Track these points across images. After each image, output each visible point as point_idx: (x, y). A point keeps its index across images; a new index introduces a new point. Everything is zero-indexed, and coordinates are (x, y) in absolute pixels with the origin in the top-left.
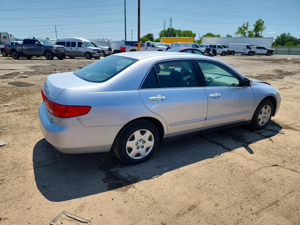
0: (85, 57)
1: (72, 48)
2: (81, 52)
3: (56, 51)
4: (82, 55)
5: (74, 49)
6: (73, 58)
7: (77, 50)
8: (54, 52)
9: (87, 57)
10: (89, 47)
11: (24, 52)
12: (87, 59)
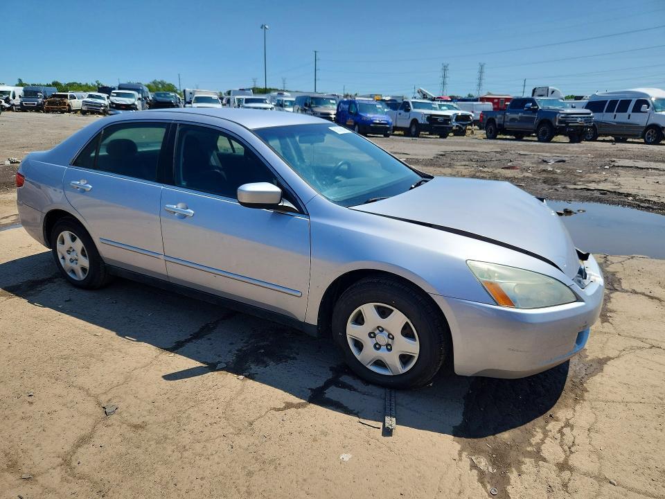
0: (643, 137)
1: (618, 114)
2: (636, 126)
3: (560, 122)
4: (636, 133)
5: (622, 117)
6: (624, 141)
7: (629, 121)
8: (557, 124)
9: (649, 138)
10: (660, 113)
11: (507, 125)
12: (646, 143)
